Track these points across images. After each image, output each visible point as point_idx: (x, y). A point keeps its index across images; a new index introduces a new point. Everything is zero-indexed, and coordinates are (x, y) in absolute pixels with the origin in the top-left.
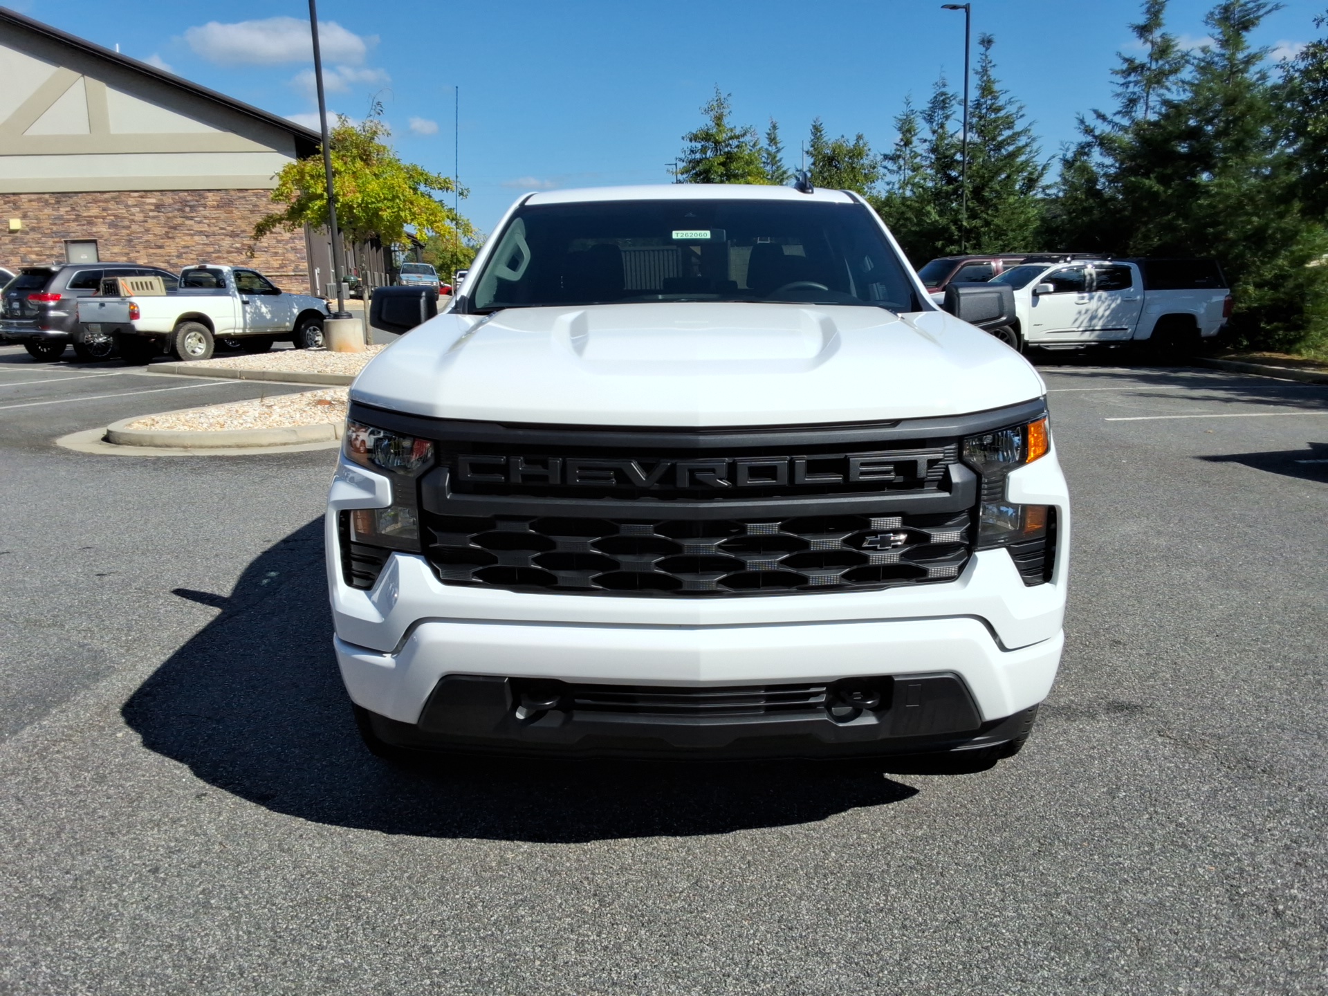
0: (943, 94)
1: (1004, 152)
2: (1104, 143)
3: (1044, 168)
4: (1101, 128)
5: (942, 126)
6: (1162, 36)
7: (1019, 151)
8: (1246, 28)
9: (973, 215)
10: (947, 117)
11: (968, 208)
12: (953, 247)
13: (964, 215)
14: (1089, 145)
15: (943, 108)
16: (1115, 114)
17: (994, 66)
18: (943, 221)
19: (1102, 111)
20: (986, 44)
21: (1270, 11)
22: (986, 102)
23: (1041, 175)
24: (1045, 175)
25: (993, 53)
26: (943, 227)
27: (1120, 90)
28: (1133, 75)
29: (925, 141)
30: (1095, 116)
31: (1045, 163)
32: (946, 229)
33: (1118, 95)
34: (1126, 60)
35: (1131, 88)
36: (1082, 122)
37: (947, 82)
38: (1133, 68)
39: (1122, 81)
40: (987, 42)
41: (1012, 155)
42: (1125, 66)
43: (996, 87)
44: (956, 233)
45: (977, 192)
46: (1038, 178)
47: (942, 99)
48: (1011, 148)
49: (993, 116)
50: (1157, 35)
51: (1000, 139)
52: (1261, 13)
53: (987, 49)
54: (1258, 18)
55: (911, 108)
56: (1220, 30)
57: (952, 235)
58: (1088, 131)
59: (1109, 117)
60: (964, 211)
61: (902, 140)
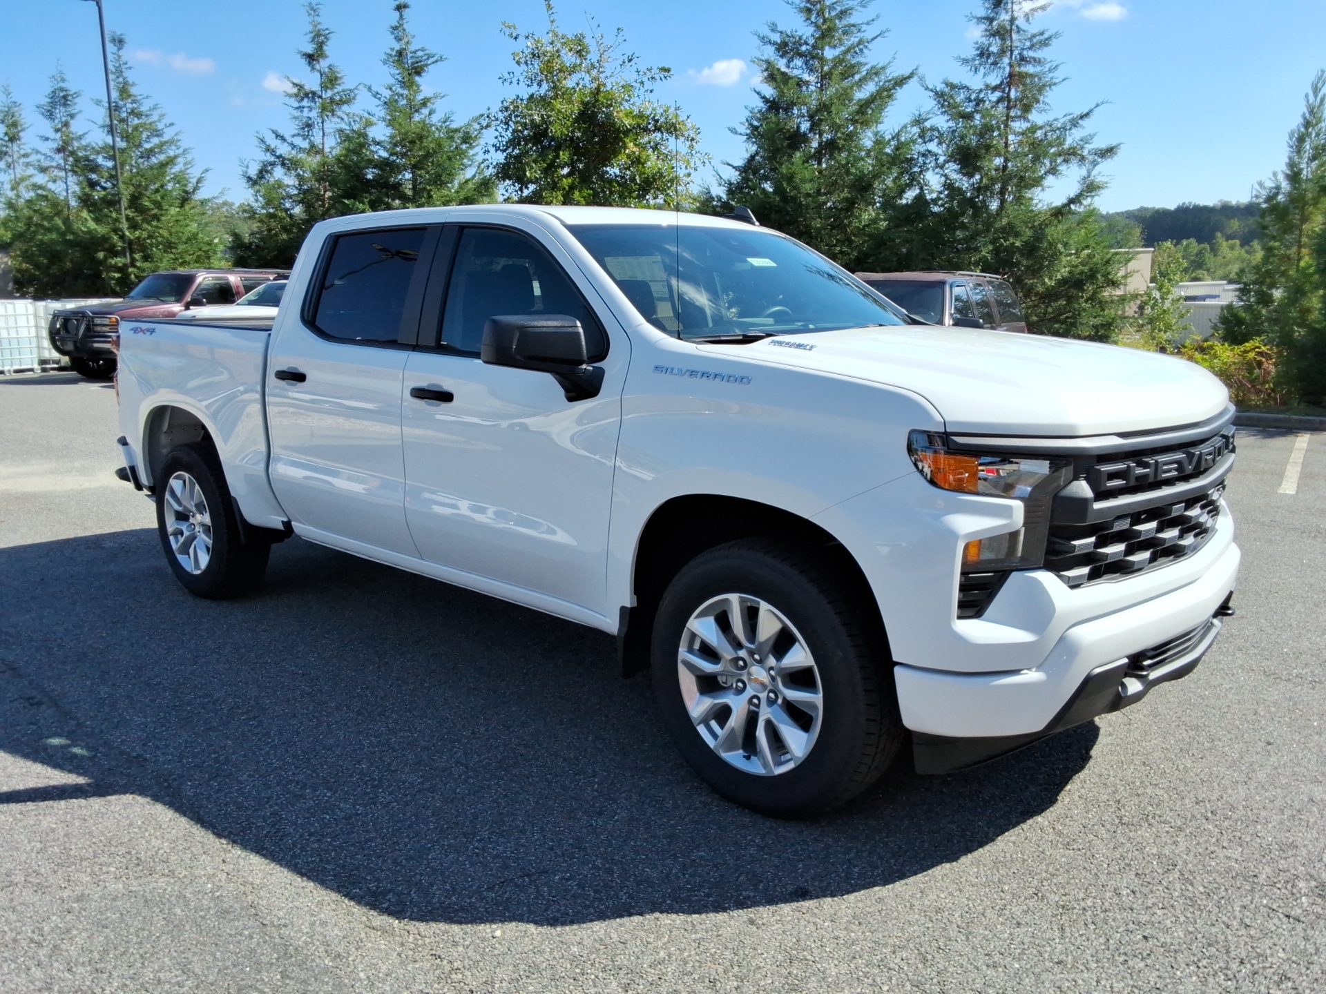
0: (62, 90)
1: (154, 160)
2: (289, 164)
3: (199, 181)
4: (283, 150)
5: (66, 124)
6: (330, 67)
7: (171, 161)
8: (418, 73)
9: (134, 226)
10: (72, 116)
11: (128, 218)
12: (119, 259)
13: (124, 225)
14: (273, 164)
15: (65, 105)
16: (293, 136)
17: (130, 68)
18: (101, 230)
19: (281, 132)
20: (117, 44)
21: (436, 61)
22: (125, 105)
23: (196, 189)
24: (201, 190)
25: (126, 54)
26: (103, 236)
27: (297, 113)
28: (306, 100)
29: (47, 139)
30: (274, 136)
31: (199, 176)
32: (105, 239)
33: (295, 118)
34: (295, 85)
35: (306, 113)
36: (263, 141)
37: (66, 77)
38: (303, 94)
39: (297, 105)
40: (119, 42)
41: (163, 165)
42: (295, 90)
43: (133, 90)
44: (120, 244)
45: (135, 201)
46: (194, 191)
47: (62, 94)
48: (162, 157)
49: (136, 121)
50: (323, 64)
51: (147, 146)
52: (429, 62)
53: (119, 49)
54: (427, 65)
55: (13, 100)
56: (398, 72)
57: (114, 246)
58: (268, 149)
59: (289, 139)
60: (124, 220)
61: (6, 134)
